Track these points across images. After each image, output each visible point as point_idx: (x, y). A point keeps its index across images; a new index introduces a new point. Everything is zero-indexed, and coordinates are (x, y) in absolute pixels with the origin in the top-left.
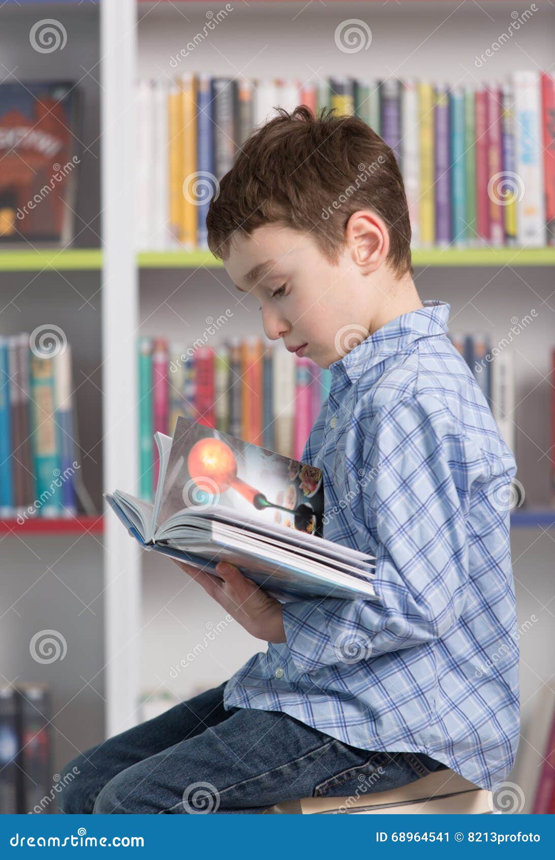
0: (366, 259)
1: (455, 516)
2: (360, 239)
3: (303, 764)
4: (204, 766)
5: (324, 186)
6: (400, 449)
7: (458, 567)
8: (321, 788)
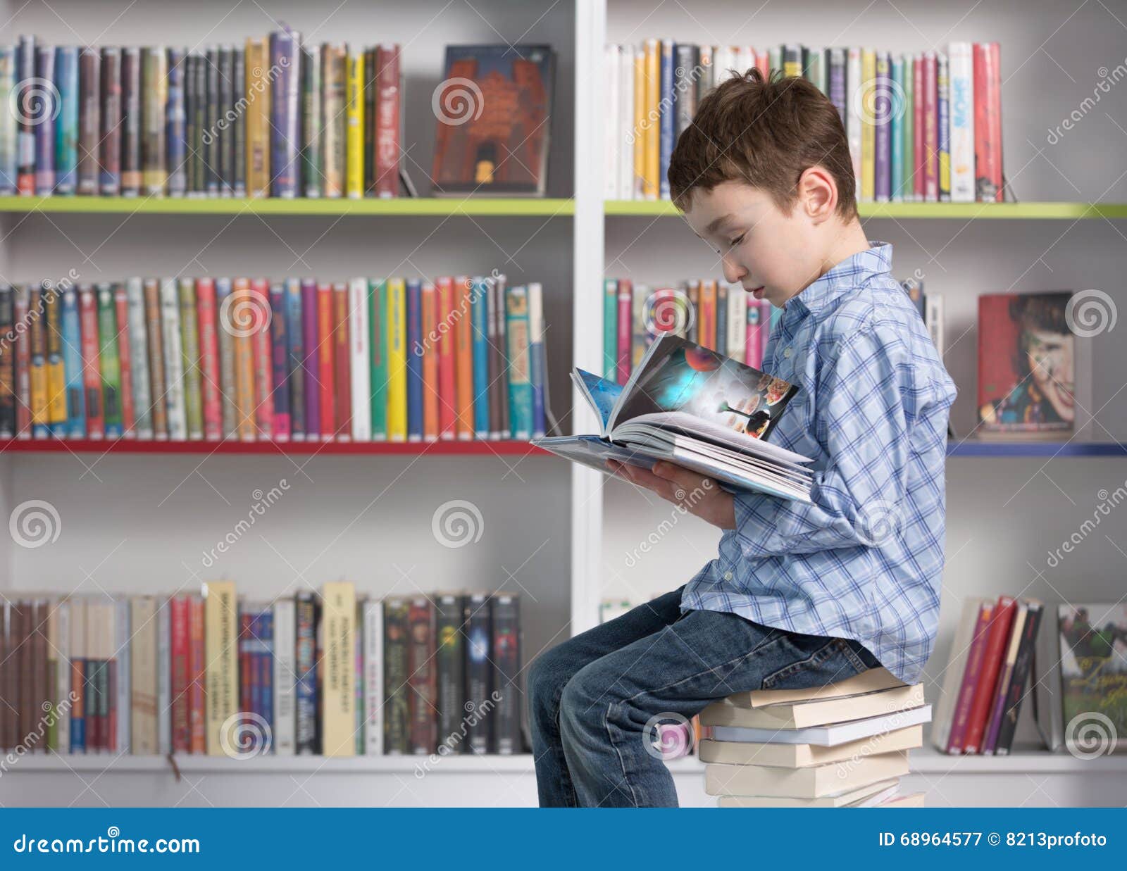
0: (817, 210)
1: (900, 438)
2: (811, 193)
3: (753, 658)
4: (662, 659)
5: (777, 146)
6: (855, 374)
7: (898, 484)
8: (769, 680)
